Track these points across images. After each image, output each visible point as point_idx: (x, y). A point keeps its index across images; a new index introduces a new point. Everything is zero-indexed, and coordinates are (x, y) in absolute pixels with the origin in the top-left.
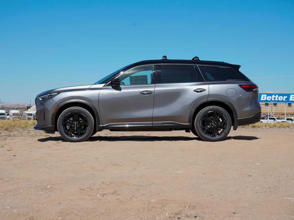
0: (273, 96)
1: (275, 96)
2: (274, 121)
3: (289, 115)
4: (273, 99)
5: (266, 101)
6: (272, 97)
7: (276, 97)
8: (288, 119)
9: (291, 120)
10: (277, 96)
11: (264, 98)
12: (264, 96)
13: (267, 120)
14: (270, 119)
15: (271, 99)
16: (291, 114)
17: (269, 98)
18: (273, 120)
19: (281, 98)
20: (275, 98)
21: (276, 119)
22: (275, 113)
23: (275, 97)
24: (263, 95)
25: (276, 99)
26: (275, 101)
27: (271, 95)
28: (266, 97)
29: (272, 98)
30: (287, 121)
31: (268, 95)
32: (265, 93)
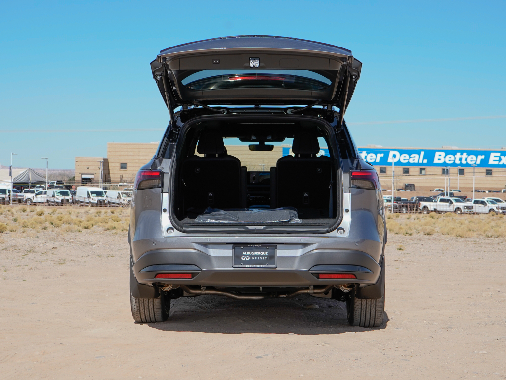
0: (458, 155)
1: (462, 154)
2: (449, 206)
3: (487, 192)
4: (457, 162)
5: (445, 164)
6: (456, 156)
7: (462, 156)
8: (476, 202)
9: (483, 203)
10: (465, 155)
11: (439, 159)
12: (440, 156)
13: (436, 203)
14: (442, 201)
15: (454, 161)
16: (491, 190)
17: (449, 159)
18: (447, 204)
19: (472, 159)
20: (460, 159)
21: (453, 201)
22: (460, 188)
23: (460, 156)
24: (437, 154)
25: (464, 162)
26: (461, 164)
27: (454, 153)
28: (445, 157)
29: (455, 158)
30: (475, 205)
31: (447, 153)
32: (443, 149)
